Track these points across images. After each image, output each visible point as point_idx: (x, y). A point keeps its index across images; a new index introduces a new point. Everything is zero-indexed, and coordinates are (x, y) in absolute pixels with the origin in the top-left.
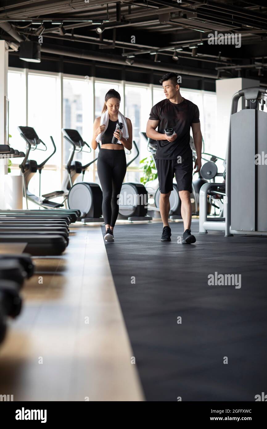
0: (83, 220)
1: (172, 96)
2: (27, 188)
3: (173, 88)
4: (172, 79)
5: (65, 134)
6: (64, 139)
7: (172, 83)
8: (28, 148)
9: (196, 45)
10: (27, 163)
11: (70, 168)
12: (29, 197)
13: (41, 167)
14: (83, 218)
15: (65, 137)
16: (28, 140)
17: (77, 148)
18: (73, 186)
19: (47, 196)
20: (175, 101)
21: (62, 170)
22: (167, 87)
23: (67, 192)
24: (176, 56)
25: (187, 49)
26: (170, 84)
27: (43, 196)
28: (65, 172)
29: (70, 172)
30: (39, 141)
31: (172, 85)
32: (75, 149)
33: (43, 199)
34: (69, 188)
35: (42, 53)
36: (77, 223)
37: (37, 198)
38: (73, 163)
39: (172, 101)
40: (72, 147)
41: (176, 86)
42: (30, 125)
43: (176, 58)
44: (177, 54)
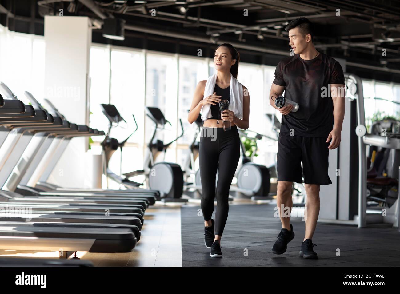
0: (163, 200)
1: (301, 50)
2: (107, 166)
3: (302, 39)
4: (300, 27)
5: (148, 112)
6: (147, 118)
7: (300, 32)
8: (110, 126)
9: (281, 25)
10: (108, 141)
11: (151, 146)
12: (109, 175)
13: (122, 145)
14: (163, 198)
15: (148, 115)
16: (110, 118)
17: (159, 125)
18: (155, 165)
19: (128, 175)
20: (306, 57)
21: (144, 148)
22: (293, 37)
23: (148, 170)
24: (261, 35)
25: (272, 28)
26: (297, 34)
27: (124, 174)
28: (147, 150)
29: (151, 150)
30: (120, 119)
31: (300, 34)
32: (157, 127)
33: (124, 177)
34: (150, 166)
35: (126, 31)
36: (157, 203)
37: (118, 177)
38: (155, 142)
39: (302, 56)
40: (155, 125)
41: (307, 36)
42: (112, 103)
43: (261, 37)
44: (263, 33)
